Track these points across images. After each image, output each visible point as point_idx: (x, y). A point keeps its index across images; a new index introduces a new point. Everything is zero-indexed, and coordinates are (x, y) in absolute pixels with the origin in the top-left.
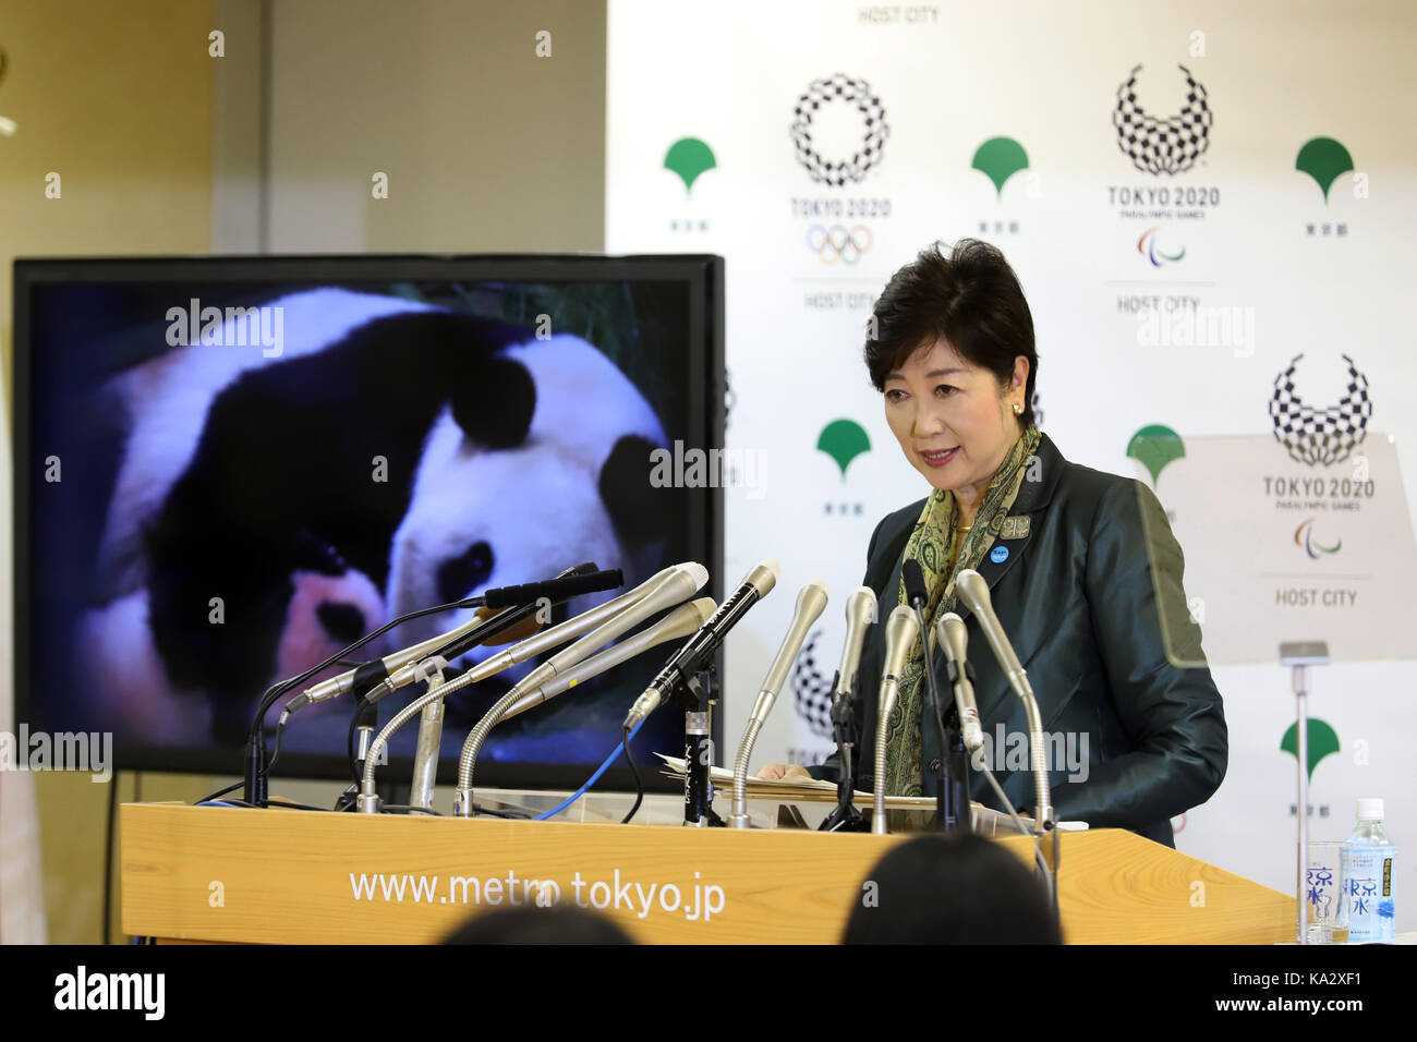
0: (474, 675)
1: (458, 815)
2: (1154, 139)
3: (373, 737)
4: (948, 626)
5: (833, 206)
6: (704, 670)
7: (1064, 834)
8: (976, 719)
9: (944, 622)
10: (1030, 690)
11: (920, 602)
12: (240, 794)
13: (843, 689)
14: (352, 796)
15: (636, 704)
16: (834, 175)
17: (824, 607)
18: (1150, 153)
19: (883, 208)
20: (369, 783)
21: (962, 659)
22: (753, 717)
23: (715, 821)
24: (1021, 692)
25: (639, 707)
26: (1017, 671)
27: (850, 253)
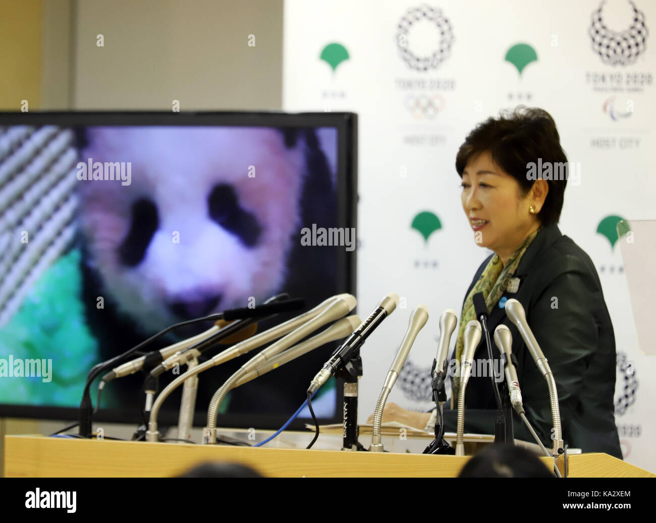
0: (216, 361)
1: (208, 444)
2: (613, 44)
3: (155, 398)
4: (501, 334)
5: (421, 84)
6: (354, 358)
7: (571, 456)
8: (518, 388)
9: (498, 330)
10: (550, 371)
11: (484, 318)
12: (76, 430)
13: (438, 370)
14: (144, 433)
15: (315, 378)
16: (421, 65)
17: (426, 321)
18: (611, 53)
19: (451, 84)
20: (153, 424)
21: (509, 352)
22: (385, 386)
23: (360, 448)
24: (544, 372)
25: (317, 380)
26: (541, 359)
27: (431, 111)
